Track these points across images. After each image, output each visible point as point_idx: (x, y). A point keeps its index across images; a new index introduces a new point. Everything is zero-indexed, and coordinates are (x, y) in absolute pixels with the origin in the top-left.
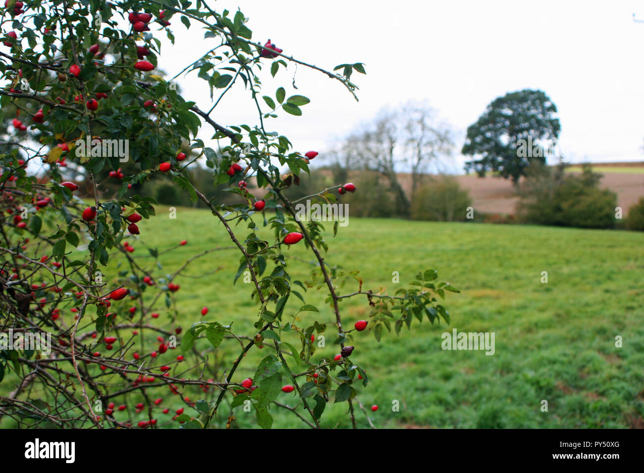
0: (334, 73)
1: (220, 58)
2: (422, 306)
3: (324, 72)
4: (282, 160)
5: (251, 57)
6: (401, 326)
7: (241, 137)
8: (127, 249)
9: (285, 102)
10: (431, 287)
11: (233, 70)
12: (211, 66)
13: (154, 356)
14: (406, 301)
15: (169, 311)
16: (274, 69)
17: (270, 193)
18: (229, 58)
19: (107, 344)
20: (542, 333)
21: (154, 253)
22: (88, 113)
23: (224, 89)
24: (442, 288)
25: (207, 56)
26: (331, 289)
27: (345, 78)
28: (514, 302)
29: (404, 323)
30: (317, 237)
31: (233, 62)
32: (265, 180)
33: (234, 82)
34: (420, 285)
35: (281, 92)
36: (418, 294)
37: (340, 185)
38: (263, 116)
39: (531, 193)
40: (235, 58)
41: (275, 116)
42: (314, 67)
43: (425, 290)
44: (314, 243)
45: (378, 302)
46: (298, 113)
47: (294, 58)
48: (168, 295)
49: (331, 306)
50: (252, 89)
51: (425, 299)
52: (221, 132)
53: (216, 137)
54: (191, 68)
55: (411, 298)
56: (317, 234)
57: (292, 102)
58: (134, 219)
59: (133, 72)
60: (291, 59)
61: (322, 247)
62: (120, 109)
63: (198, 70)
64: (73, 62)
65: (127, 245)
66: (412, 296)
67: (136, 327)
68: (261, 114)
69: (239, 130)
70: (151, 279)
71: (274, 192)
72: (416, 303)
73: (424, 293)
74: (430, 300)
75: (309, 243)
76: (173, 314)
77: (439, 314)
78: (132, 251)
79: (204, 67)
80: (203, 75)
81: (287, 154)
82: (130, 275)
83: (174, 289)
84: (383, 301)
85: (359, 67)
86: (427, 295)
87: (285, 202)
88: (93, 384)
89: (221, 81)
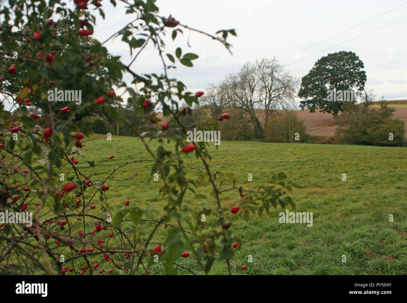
0: (216, 36)
1: (137, 28)
2: (276, 197)
3: (209, 35)
4: (180, 97)
5: (158, 27)
6: (262, 211)
7: (151, 82)
8: (73, 162)
9: (182, 57)
10: (282, 184)
11: (146, 35)
12: (130, 33)
13: (93, 234)
14: (266, 194)
15: (102, 204)
16: (174, 35)
17: (172, 121)
18: (143, 27)
19: (61, 226)
20: (355, 217)
21: (92, 164)
22: (46, 64)
23: (140, 49)
24: (290, 185)
25: (127, 27)
26: (214, 186)
27: (223, 39)
28: (335, 196)
29: (264, 209)
30: (204, 151)
31: (146, 30)
32: (168, 112)
33: (146, 44)
34: (274, 183)
35: (179, 51)
36: (274, 189)
37: (219, 115)
38: (166, 67)
39: (346, 122)
40: (147, 27)
41: (174, 67)
42: (201, 32)
43: (278, 187)
44: (202, 155)
45: (246, 195)
46: (191, 65)
47: (189, 26)
48: (102, 193)
49: (214, 197)
50: (159, 48)
51: (278, 192)
52: (137, 79)
53: (134, 82)
54: (117, 34)
55: (269, 192)
56: (204, 148)
57: (186, 57)
58: (79, 137)
59: (77, 36)
60: (186, 27)
61: (207, 157)
62: (68, 61)
63: (122, 36)
64: (36, 30)
65: (73, 159)
66: (269, 190)
67: (80, 215)
68: (165, 66)
69: (150, 77)
70: (90, 182)
71: (174, 120)
72: (272, 196)
73: (277, 188)
74: (282, 193)
75: (198, 154)
76: (105, 206)
77: (288, 202)
78: (76, 163)
79: (125, 33)
80: (125, 39)
81: (183, 93)
82: (76, 179)
83: (105, 189)
84: (250, 195)
85: (233, 32)
86: (279, 189)
87: (182, 126)
88: (52, 253)
89: (137, 44)
